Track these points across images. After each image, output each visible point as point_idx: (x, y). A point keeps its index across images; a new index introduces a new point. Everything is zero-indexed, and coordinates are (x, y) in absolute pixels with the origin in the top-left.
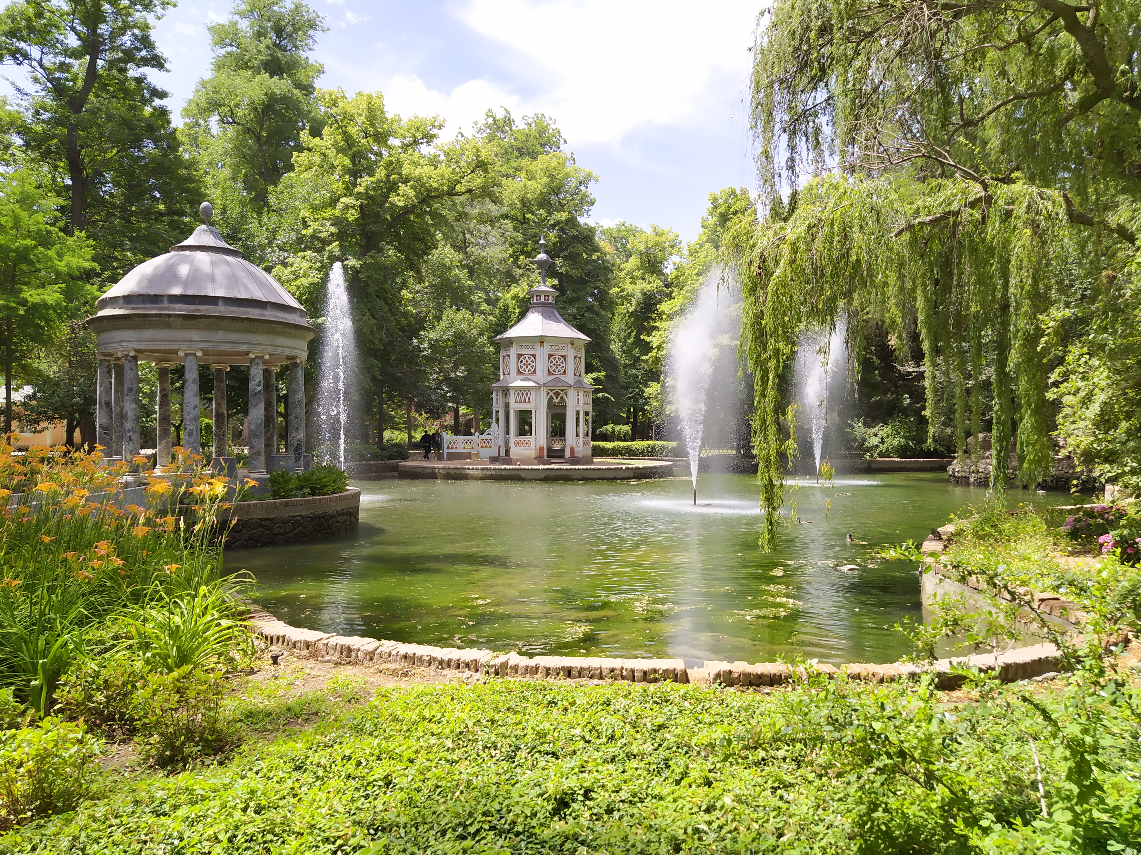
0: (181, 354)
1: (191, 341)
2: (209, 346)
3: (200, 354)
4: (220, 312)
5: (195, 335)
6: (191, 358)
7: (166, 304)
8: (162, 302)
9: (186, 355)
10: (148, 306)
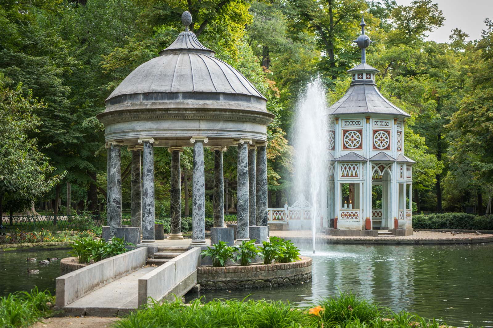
0: (192, 141)
1: (200, 130)
2: (213, 134)
3: (206, 141)
4: (221, 105)
5: (203, 125)
6: (200, 144)
7: (180, 100)
8: (177, 98)
9: (196, 142)
10: (166, 101)
